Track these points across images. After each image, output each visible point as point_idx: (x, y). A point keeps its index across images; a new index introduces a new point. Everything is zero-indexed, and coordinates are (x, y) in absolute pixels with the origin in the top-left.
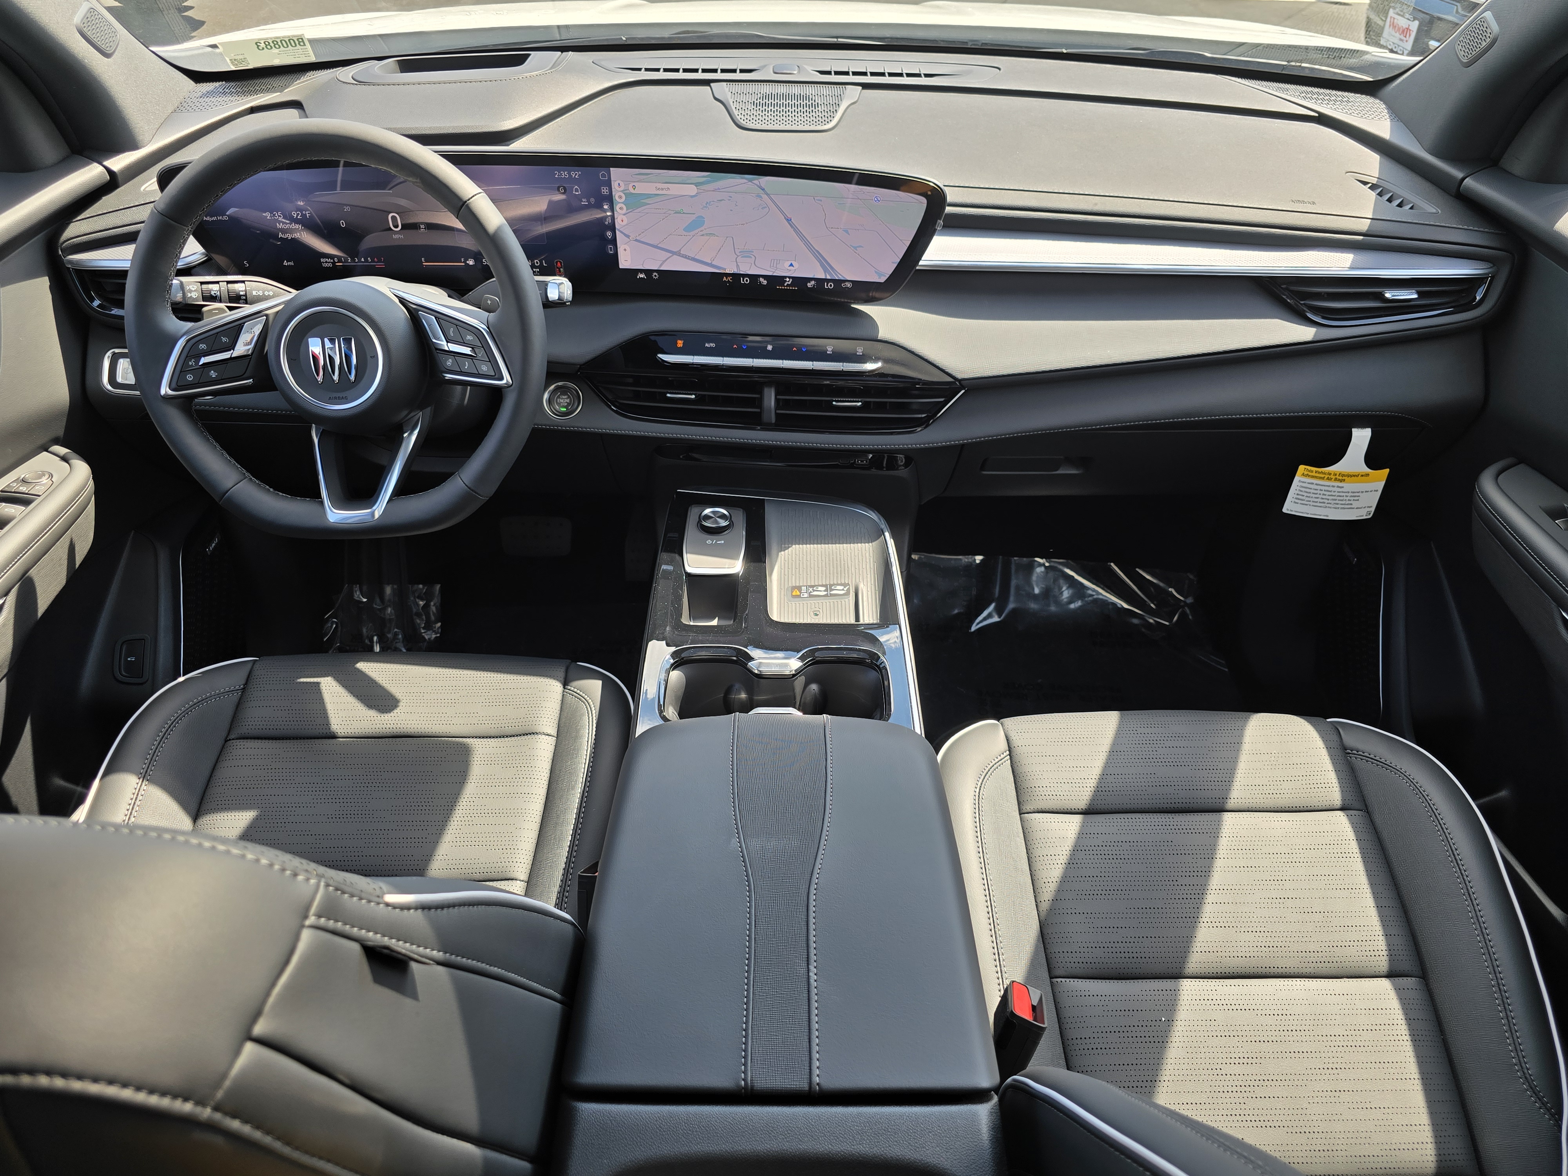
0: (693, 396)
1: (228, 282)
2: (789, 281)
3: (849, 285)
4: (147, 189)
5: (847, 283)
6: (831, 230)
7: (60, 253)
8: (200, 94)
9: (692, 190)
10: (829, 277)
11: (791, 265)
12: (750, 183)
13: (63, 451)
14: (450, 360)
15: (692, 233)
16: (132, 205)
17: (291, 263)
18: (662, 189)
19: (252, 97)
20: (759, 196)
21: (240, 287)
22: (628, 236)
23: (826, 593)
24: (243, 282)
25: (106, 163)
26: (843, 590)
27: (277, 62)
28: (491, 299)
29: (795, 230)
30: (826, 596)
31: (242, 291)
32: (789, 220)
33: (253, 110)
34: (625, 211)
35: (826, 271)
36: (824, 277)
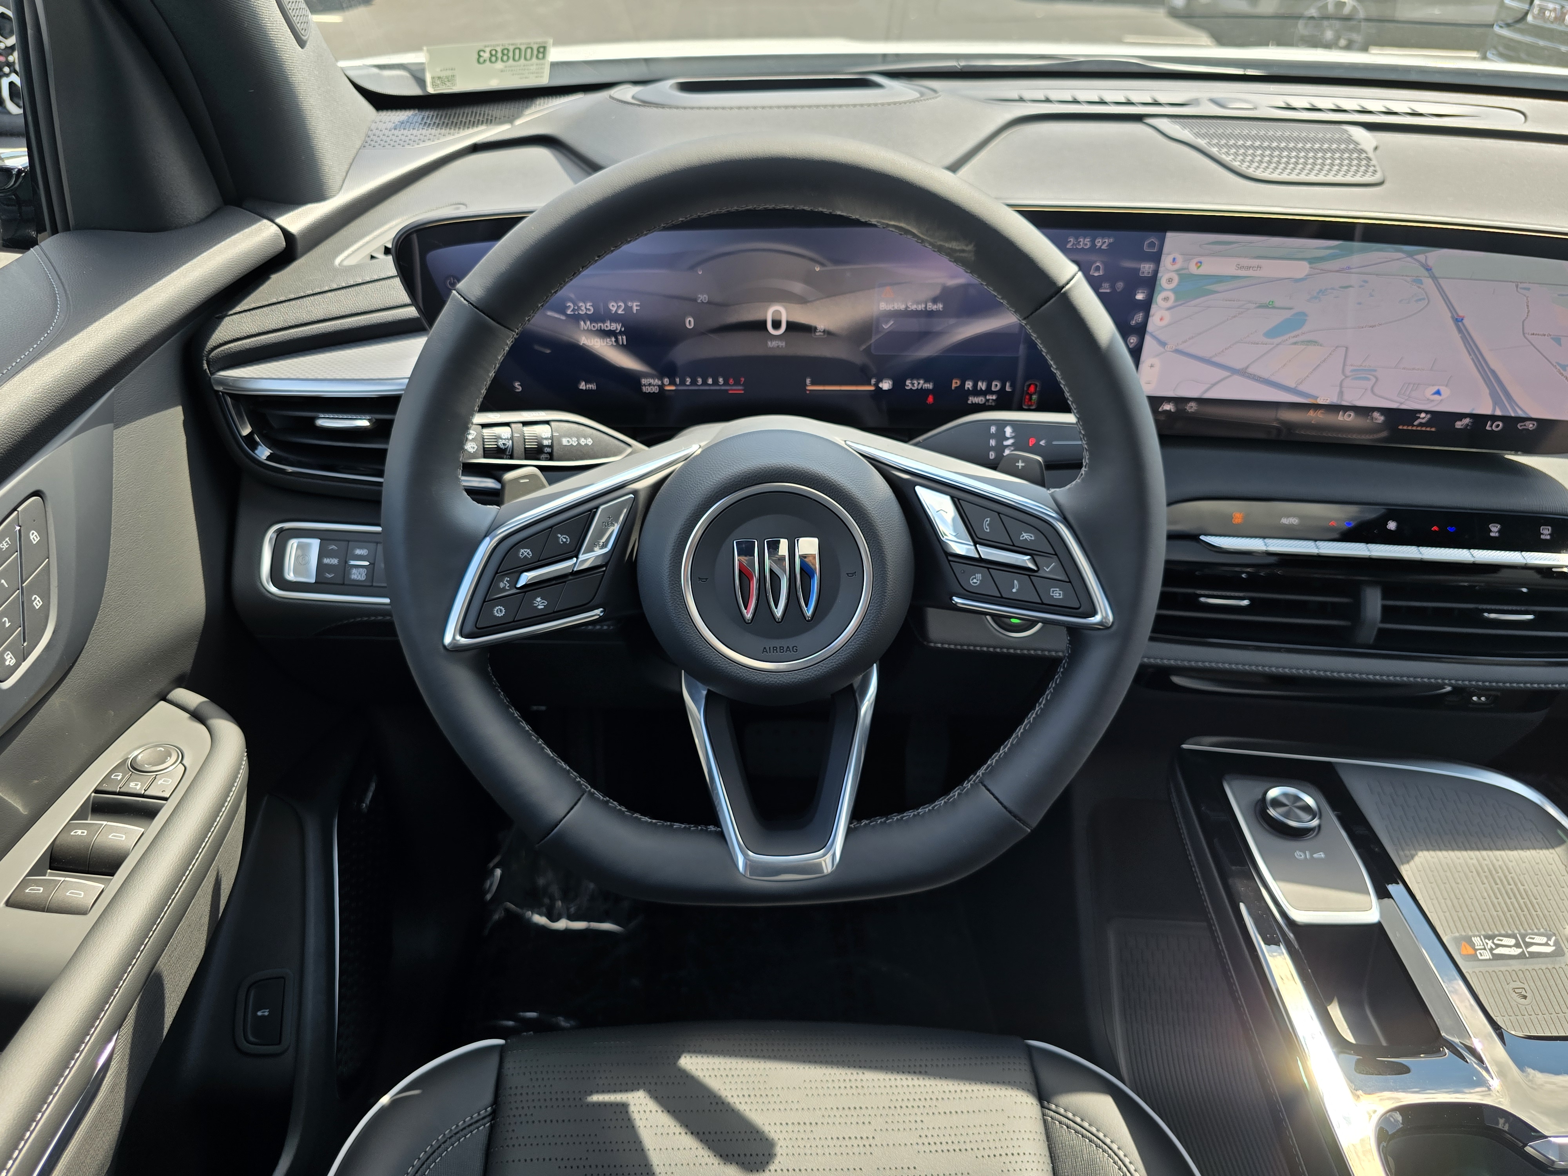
0: (1246, 602)
1: (525, 424)
2: (1423, 418)
3: (1530, 426)
4: (346, 263)
5: (1527, 423)
6: (1529, 337)
7: (205, 366)
8: (391, 125)
9: (1301, 269)
10: (1498, 413)
11: (1438, 393)
12: (1409, 259)
13: (194, 699)
14: (979, 576)
15: (1279, 340)
16: (327, 288)
17: (592, 386)
18: (1249, 268)
19: (475, 130)
20: (1418, 281)
21: (543, 432)
22: (1163, 344)
23: (1520, 950)
24: (547, 422)
25: (279, 220)
26: (1547, 944)
27: (494, 84)
28: (1025, 460)
29: (1464, 338)
30: (1521, 956)
31: (546, 439)
32: (1458, 320)
33: (476, 148)
34: (1170, 303)
35: (1496, 401)
36: (1488, 412)
